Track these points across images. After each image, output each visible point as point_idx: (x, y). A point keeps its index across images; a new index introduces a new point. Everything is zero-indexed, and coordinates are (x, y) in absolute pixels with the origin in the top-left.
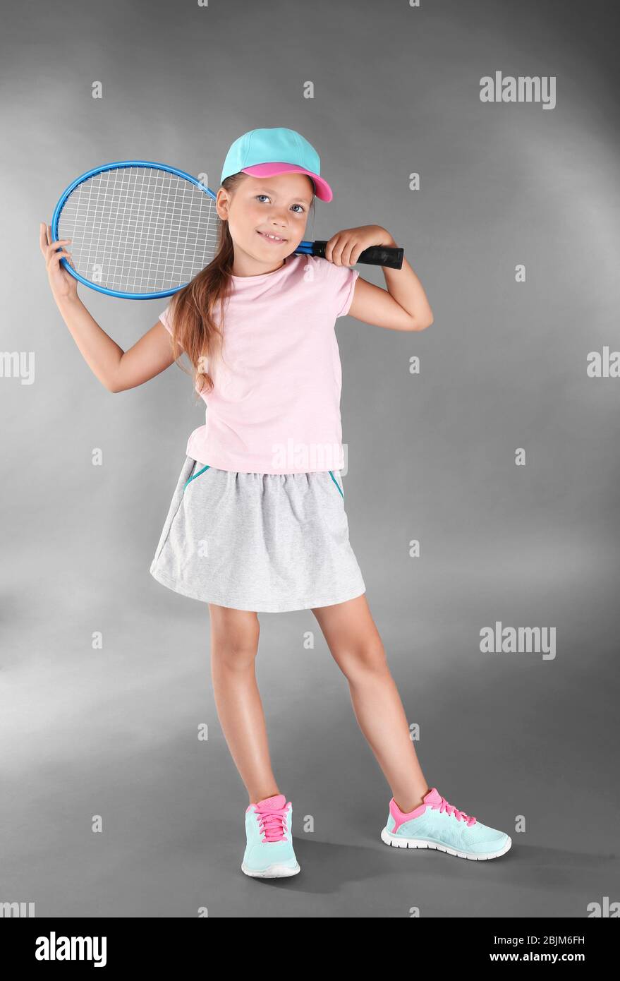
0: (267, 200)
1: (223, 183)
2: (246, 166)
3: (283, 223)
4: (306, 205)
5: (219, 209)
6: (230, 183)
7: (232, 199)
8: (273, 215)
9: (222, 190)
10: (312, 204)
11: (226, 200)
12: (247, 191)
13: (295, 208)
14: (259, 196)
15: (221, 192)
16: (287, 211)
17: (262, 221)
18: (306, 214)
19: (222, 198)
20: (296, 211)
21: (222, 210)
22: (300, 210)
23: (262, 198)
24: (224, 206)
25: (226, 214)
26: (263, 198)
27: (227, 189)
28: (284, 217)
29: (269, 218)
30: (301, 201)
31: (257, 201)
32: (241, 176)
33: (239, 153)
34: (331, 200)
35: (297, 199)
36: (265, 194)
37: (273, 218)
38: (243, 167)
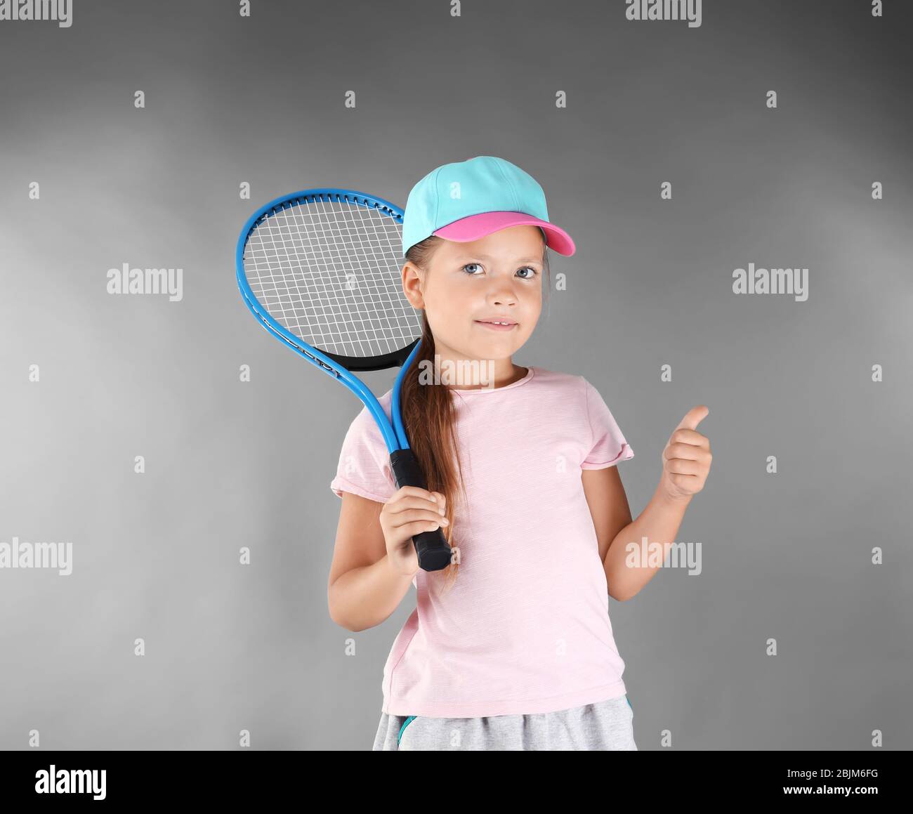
0: (479, 270)
1: (408, 254)
2: (438, 227)
3: (510, 300)
4: (537, 266)
5: (409, 294)
6: (417, 254)
7: (426, 277)
8: (492, 290)
9: (408, 264)
10: (545, 260)
11: (417, 280)
12: (445, 262)
13: (522, 273)
14: (466, 266)
15: (407, 268)
16: (512, 281)
17: (478, 305)
18: (539, 278)
19: (409, 277)
20: (523, 277)
21: (414, 294)
22: (530, 273)
23: (470, 268)
24: (416, 287)
25: (420, 300)
26: (472, 268)
27: (416, 263)
28: (510, 292)
29: (487, 299)
30: (529, 261)
31: (464, 276)
32: (433, 242)
33: (424, 208)
34: (573, 252)
35: (523, 260)
36: (475, 261)
37: (494, 295)
38: (434, 229)
